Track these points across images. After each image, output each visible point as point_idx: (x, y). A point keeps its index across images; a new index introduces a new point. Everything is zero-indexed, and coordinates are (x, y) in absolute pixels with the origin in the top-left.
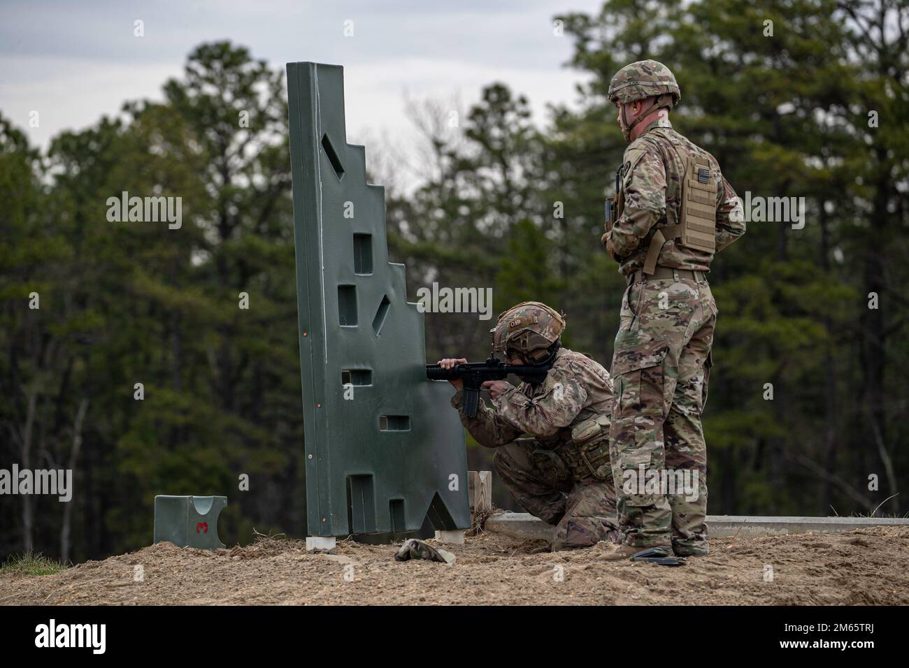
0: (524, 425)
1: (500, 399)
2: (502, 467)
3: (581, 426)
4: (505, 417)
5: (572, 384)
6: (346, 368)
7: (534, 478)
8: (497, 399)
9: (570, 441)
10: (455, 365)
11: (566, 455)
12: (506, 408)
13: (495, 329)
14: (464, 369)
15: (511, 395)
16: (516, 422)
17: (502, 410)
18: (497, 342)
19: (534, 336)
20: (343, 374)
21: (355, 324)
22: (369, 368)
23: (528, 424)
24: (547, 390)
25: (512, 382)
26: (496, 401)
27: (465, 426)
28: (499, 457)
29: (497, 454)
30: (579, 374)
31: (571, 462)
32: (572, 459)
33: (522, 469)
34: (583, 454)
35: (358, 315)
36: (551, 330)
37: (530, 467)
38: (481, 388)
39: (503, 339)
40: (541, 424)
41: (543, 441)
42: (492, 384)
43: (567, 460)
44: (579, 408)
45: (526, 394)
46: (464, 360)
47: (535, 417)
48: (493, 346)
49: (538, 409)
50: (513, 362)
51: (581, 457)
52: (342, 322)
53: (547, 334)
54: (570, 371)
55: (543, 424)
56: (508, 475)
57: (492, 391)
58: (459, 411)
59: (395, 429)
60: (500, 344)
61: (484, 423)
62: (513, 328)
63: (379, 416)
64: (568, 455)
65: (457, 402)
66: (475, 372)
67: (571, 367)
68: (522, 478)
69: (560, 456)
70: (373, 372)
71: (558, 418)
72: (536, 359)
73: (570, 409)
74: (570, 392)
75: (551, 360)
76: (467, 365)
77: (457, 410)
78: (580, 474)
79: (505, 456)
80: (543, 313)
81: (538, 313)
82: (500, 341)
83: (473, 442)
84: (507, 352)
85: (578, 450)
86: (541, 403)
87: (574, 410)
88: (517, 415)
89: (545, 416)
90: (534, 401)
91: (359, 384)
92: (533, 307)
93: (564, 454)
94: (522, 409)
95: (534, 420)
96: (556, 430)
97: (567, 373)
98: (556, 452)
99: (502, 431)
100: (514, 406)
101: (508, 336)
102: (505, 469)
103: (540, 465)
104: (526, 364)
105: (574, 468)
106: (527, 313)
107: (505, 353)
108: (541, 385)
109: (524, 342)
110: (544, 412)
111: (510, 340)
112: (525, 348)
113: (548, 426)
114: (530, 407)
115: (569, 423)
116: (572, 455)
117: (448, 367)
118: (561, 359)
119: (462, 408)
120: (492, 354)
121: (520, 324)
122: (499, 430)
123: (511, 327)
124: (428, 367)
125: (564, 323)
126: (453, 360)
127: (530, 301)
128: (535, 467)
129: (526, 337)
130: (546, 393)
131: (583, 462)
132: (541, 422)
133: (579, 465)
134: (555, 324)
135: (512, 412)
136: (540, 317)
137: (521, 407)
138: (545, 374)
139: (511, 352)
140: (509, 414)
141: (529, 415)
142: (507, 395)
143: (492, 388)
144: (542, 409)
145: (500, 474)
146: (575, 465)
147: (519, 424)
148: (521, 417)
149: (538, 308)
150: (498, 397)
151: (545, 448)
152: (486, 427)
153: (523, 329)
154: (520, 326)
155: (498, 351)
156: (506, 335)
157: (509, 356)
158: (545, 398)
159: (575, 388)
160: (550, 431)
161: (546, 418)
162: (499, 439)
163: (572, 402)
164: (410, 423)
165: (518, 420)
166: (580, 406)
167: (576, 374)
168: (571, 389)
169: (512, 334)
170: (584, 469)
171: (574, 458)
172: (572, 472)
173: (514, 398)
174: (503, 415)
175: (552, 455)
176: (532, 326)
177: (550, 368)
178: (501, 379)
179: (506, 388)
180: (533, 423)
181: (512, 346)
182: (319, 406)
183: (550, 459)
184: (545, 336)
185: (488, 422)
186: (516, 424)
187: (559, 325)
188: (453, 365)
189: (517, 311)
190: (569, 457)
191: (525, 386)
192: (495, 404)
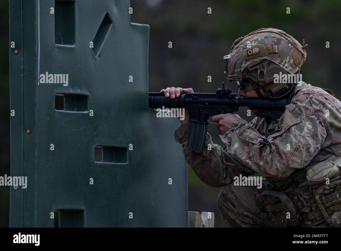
0: (257, 164)
1: (229, 135)
2: (227, 208)
3: (317, 167)
4: (235, 155)
5: (311, 121)
6: (60, 92)
7: (262, 221)
8: (226, 135)
9: (304, 184)
10: (181, 94)
11: (298, 198)
12: (236, 145)
13: (229, 56)
14: (190, 99)
15: (242, 131)
16: (247, 161)
17: (232, 148)
18: (231, 70)
19: (272, 66)
20: (57, 98)
21: (72, 43)
22: (86, 93)
23: (261, 163)
24: (285, 126)
25: (244, 116)
26: (225, 137)
27: (189, 162)
28: (224, 197)
29: (223, 193)
30: (319, 110)
31: (303, 206)
32: (305, 203)
33: (249, 211)
34: (317, 197)
35: (77, 34)
36: (292, 61)
37: (258, 210)
38: (209, 121)
39: (238, 68)
40: (276, 165)
41: (274, 182)
42: (222, 118)
43: (299, 204)
44: (317, 148)
45: (259, 131)
46: (190, 90)
47: (270, 156)
48: (226, 75)
49: (274, 147)
50: (247, 93)
51: (315, 202)
52: (58, 40)
53: (286, 65)
54: (310, 108)
55: (278, 165)
56: (233, 217)
57: (221, 125)
58: (183, 146)
59: (111, 161)
60: (233, 73)
61: (210, 160)
62: (250, 56)
63: (94, 146)
64: (301, 199)
65: (181, 136)
66: (203, 103)
67: (311, 103)
68: (248, 221)
69: (292, 199)
70: (90, 97)
71: (295, 158)
72: (274, 92)
73: (308, 149)
74: (309, 130)
75: (289, 94)
76: (193, 94)
77: (181, 145)
78: (312, 220)
79: (230, 195)
80: (283, 43)
81: (278, 42)
82: (235, 69)
83: (197, 181)
84: (240, 83)
85: (312, 193)
86: (277, 141)
87: (312, 150)
88: (249, 153)
89: (280, 156)
90: (270, 139)
91: (74, 110)
92: (273, 35)
93: (296, 198)
94: (255, 146)
95: (269, 159)
96: (292, 172)
97: (306, 109)
98: (287, 194)
99: (230, 170)
100: (246, 143)
101: (244, 65)
102: (229, 210)
103: (268, 208)
104: (261, 97)
105: (306, 213)
106: (266, 41)
107: (238, 83)
108: (277, 122)
109: (262, 72)
110: (280, 151)
111: (246, 70)
112: (262, 80)
113: (284, 167)
114: (264, 144)
115: (305, 165)
116: (305, 199)
117: (173, 96)
118: (300, 93)
119: (185, 143)
120: (224, 84)
121: (259, 53)
122: (226, 169)
123: (248, 56)
124: (150, 95)
125: (305, 54)
126: (179, 89)
127: (269, 27)
128: (263, 210)
129: (263, 67)
130: (283, 131)
131: (317, 207)
132: (276, 162)
133: (311, 211)
134: (296, 54)
135: (243, 149)
136: (280, 46)
137: (253, 144)
138: (283, 110)
139: (245, 82)
140: (240, 151)
141: (263, 154)
142: (238, 131)
143: (221, 122)
144: (277, 148)
145: (223, 215)
146: (307, 210)
147: (250, 163)
148: (253, 156)
149: (278, 36)
150: (227, 132)
151: (275, 189)
152: (213, 165)
153: (262, 58)
154: (258, 55)
155: (231, 81)
156: (242, 63)
157: (243, 87)
158: (281, 136)
159: (315, 126)
160: (285, 173)
161: (282, 158)
162: (225, 178)
163: (311, 141)
164: (128, 156)
165: (250, 158)
166: (319, 146)
167: (316, 111)
168: (310, 127)
169: (248, 63)
170: (317, 214)
171: (307, 203)
172: (303, 218)
173: (246, 134)
174: (233, 153)
175: (283, 197)
176: (271, 55)
177: (288, 103)
178: (232, 112)
179: (236, 122)
180: (267, 162)
181: (248, 77)
182: (28, 131)
183: (280, 202)
184: (284, 68)
185: (215, 160)
186: (247, 163)
187: (300, 56)
188: (178, 95)
189: (255, 38)
190: (301, 201)
191: (258, 121)
192: (225, 141)
